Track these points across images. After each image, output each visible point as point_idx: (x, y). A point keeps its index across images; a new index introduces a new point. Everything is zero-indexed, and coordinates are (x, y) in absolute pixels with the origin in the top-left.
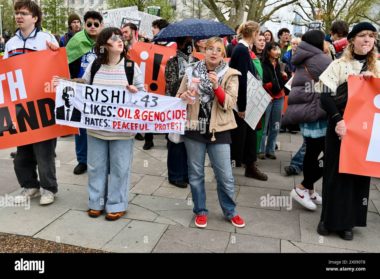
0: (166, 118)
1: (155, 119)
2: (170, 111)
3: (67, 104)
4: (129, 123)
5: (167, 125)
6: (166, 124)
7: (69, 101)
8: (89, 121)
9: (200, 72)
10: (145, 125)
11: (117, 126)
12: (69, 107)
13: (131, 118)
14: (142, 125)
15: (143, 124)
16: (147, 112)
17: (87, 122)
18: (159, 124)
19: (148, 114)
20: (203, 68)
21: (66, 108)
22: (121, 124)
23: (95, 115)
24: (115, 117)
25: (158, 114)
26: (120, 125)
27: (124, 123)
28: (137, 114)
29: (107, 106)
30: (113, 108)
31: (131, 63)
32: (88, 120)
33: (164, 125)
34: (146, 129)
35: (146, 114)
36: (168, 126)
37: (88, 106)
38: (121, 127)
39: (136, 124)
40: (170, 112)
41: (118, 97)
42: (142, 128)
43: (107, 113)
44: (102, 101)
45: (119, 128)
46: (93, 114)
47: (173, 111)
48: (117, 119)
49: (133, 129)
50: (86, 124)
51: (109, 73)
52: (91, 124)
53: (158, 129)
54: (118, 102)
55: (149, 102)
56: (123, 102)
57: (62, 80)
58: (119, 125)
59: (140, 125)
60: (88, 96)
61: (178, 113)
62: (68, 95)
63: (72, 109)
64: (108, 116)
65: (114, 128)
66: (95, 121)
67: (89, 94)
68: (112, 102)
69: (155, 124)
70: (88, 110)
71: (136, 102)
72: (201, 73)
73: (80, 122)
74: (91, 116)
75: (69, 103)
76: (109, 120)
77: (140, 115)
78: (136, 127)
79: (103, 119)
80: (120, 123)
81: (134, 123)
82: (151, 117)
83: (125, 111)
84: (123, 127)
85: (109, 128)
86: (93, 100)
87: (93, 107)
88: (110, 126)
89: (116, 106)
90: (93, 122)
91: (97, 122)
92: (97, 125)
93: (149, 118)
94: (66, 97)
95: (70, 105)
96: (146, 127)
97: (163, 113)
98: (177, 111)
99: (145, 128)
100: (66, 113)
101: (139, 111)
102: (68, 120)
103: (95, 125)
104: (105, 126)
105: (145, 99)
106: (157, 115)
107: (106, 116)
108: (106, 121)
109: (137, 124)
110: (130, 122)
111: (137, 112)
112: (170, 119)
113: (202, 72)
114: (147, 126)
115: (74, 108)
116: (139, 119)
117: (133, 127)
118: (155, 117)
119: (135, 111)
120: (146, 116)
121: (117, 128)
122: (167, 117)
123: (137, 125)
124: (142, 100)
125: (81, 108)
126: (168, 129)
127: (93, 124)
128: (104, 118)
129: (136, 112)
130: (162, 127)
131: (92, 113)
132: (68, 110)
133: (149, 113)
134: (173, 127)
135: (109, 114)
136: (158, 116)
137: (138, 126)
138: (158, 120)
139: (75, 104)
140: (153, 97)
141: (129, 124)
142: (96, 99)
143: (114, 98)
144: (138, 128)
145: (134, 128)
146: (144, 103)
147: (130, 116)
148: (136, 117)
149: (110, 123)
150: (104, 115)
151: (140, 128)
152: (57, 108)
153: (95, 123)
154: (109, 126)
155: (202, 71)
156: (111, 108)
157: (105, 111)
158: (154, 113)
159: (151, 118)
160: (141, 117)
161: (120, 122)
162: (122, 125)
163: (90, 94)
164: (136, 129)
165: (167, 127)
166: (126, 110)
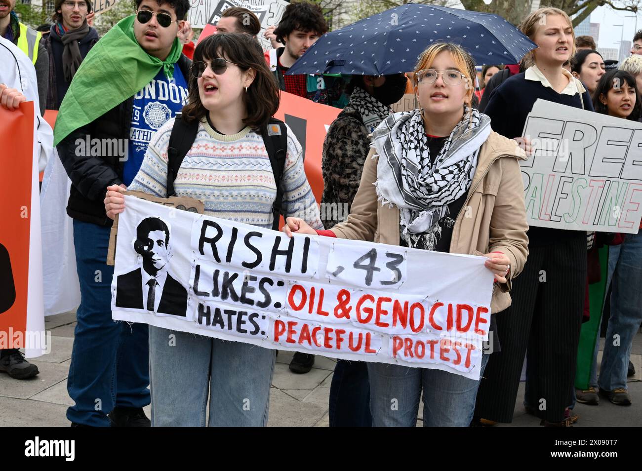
0: (427, 322)
1: (395, 322)
2: (441, 304)
3: (150, 265)
4: (319, 328)
5: (429, 345)
6: (425, 342)
7: (154, 257)
8: (208, 314)
9: (405, 146)
10: (364, 337)
11: (286, 334)
12: (155, 275)
13: (326, 314)
14: (356, 337)
15: (360, 335)
16: (372, 299)
17: (204, 319)
18: (407, 340)
19: (373, 306)
20: (415, 134)
21: (146, 277)
22: (298, 329)
23: (225, 301)
24: (280, 309)
25: (402, 305)
26: (294, 332)
27: (305, 326)
28: (342, 304)
29: (260, 278)
30: (275, 283)
31: (278, 126)
32: (205, 311)
33: (419, 343)
34: (367, 349)
35: (367, 304)
36: (432, 349)
37: (206, 275)
38: (295, 337)
39: (339, 332)
40: (440, 307)
41: (289, 253)
42: (355, 345)
43: (258, 296)
44: (245, 265)
45: (290, 340)
46: (219, 298)
47: (450, 306)
48: (287, 315)
49: (330, 347)
50: (200, 322)
51: (224, 153)
52: (214, 324)
53: (401, 352)
54: (288, 268)
55: (378, 269)
56: (304, 269)
57: (135, 198)
58: (292, 332)
59: (351, 334)
60: (207, 246)
61: (465, 313)
62: (152, 241)
63: (161, 279)
64: (260, 304)
65: (276, 339)
66: (225, 317)
67: (208, 240)
68: (272, 267)
69: (395, 338)
70: (205, 286)
71: (341, 269)
72: (410, 149)
73: (185, 316)
74: (215, 303)
75: (155, 263)
76: (264, 317)
77: (350, 308)
78: (339, 340)
79: (246, 314)
80: (294, 328)
81: (334, 328)
82: (382, 316)
83: (308, 293)
84: (302, 338)
85: (263, 339)
86: (218, 260)
87: (221, 279)
88: (267, 334)
89: (284, 279)
90: (218, 320)
91: (230, 319)
92: (230, 328)
93: (378, 318)
94: (146, 248)
95: (158, 270)
96: (368, 344)
97: (418, 305)
98: (460, 307)
99: (363, 346)
100: (146, 289)
101: (348, 294)
102: (153, 310)
103: (226, 327)
104: (252, 333)
105: (367, 262)
106: (401, 309)
107: (254, 306)
108: (255, 319)
109: (343, 332)
110: (323, 326)
111: (344, 297)
112: (440, 328)
113: (413, 146)
114: (372, 342)
115: (169, 277)
116: (348, 317)
117: (331, 339)
118: (394, 316)
119: (337, 293)
120: (369, 310)
121: (286, 339)
122: (431, 320)
123: (342, 336)
124: (356, 265)
125: (186, 280)
126: (432, 357)
127: (218, 325)
128: (250, 310)
129: (339, 297)
130: (413, 349)
131: (215, 293)
132: (151, 283)
133: (376, 300)
134: (446, 355)
135: (263, 299)
136: (402, 314)
137: (345, 337)
138: (404, 324)
139: (171, 267)
140: (389, 255)
141: (318, 331)
142: (229, 259)
143: (278, 257)
144: (345, 344)
145: (333, 343)
146: (364, 273)
147: (323, 309)
148: (340, 311)
149: (267, 326)
150: (251, 302)
151: (351, 346)
152: (119, 277)
153: (226, 323)
154: (263, 333)
155: (411, 141)
156: (271, 283)
157: (252, 290)
158: (393, 302)
159: (383, 318)
160: (353, 314)
161: (295, 324)
162: (299, 333)
163: (213, 242)
164: (338, 347)
165: (430, 352)
166: (313, 290)
